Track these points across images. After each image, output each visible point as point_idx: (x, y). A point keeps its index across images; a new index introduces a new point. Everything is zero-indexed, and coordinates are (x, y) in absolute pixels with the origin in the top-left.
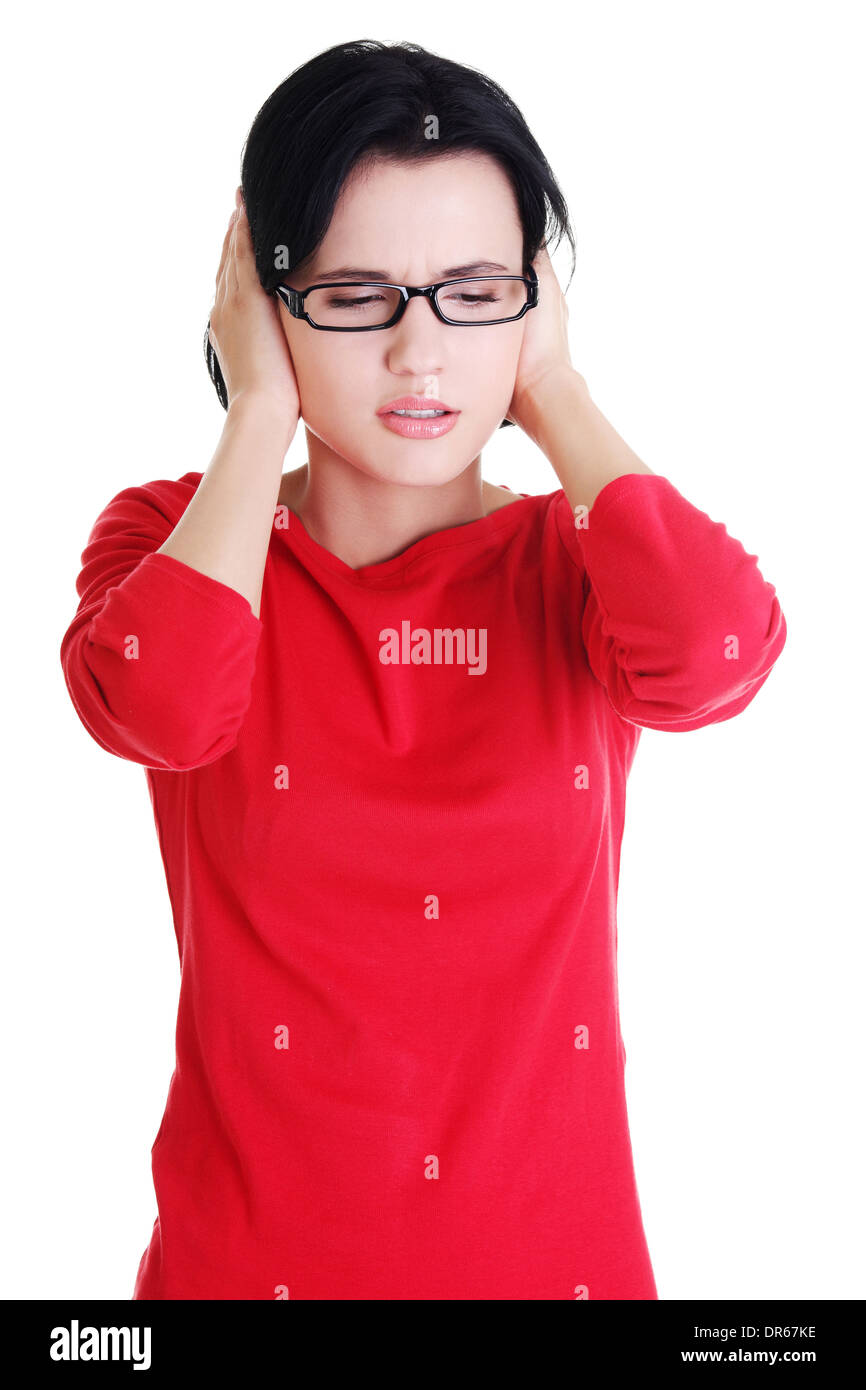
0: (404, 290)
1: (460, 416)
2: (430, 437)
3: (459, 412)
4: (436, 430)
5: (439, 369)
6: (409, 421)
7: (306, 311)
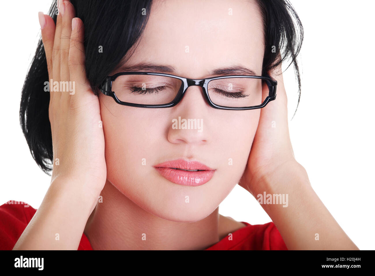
0: (185, 81)
1: (216, 173)
2: (194, 185)
3: (214, 171)
4: (198, 181)
5: (204, 141)
6: (180, 173)
7: (113, 90)
